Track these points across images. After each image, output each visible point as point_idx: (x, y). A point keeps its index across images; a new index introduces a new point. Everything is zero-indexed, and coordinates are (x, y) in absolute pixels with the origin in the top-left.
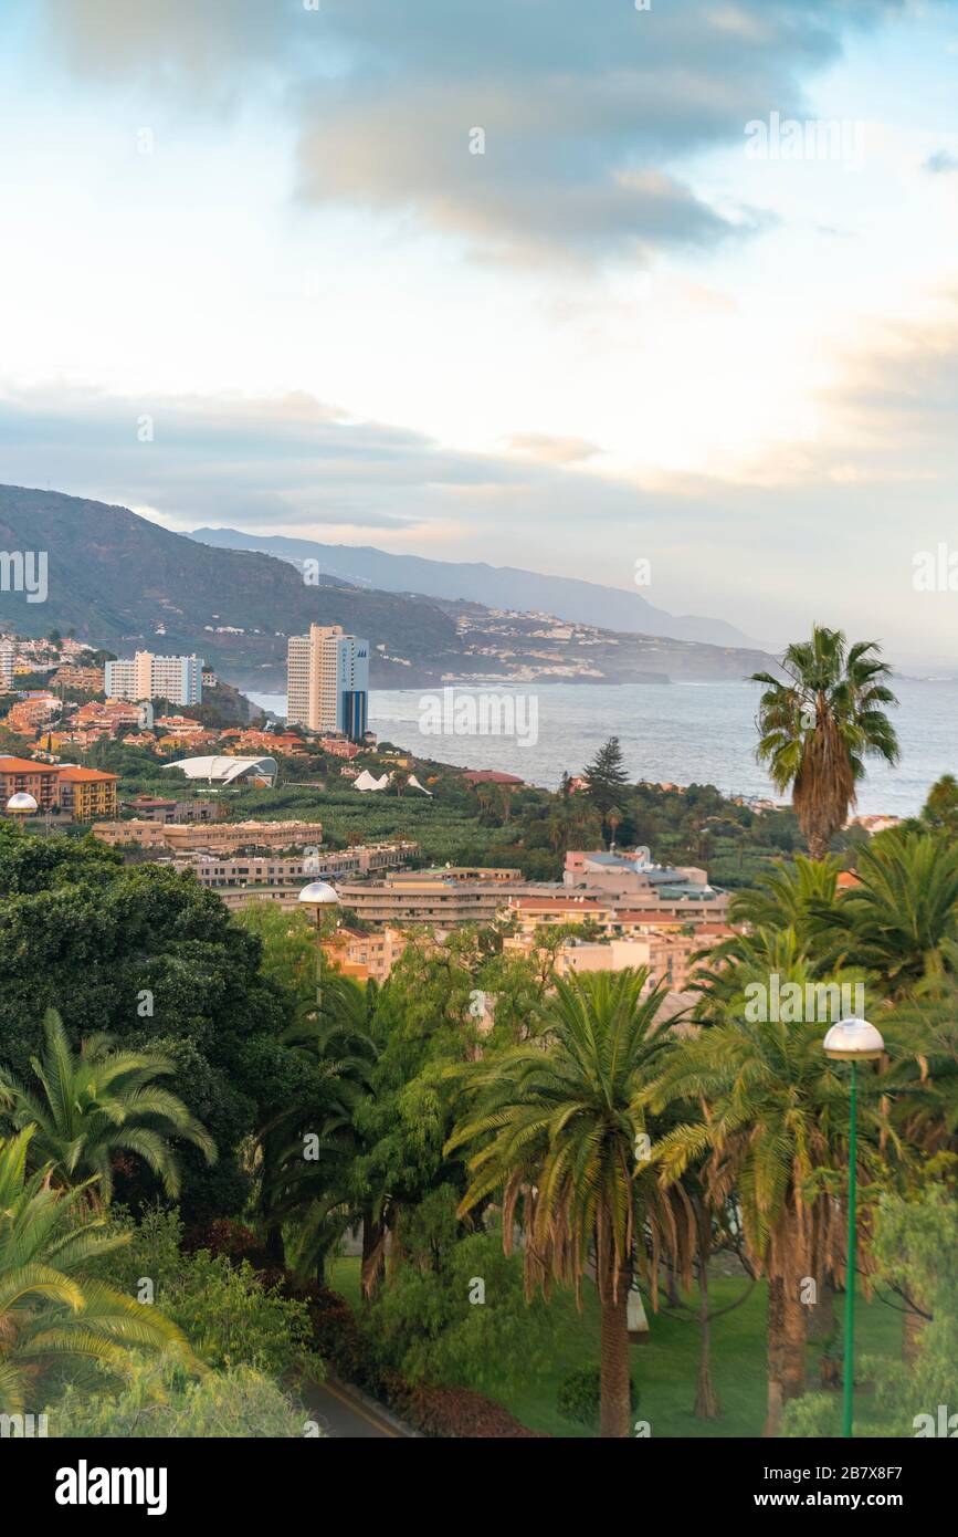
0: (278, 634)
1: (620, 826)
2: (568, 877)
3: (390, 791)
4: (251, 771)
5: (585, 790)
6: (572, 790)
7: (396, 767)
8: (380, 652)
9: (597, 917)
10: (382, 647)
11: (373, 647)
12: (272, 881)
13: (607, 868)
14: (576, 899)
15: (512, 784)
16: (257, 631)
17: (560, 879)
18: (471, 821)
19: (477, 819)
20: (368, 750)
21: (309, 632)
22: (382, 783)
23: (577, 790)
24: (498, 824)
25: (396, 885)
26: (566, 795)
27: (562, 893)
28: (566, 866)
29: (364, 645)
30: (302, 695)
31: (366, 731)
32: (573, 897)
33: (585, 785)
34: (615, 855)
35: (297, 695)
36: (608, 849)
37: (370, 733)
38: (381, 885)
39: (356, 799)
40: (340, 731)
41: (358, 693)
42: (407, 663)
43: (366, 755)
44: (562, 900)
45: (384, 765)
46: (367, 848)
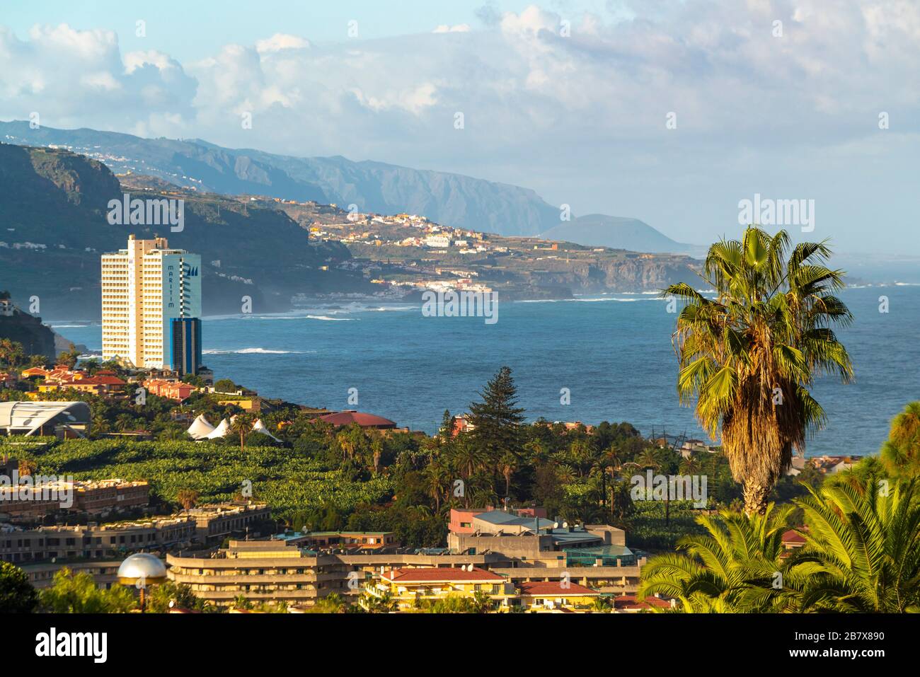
0: (88, 249)
1: (515, 477)
2: (454, 543)
3: (232, 439)
4: (59, 418)
5: (471, 433)
6: (455, 433)
7: (237, 410)
8: (215, 268)
9: (490, 589)
10: (218, 263)
11: (205, 263)
12: (89, 553)
13: (501, 527)
14: (463, 568)
15: (381, 427)
16: (62, 246)
17: (443, 544)
18: (331, 475)
19: (339, 472)
20: (202, 390)
21: (126, 247)
22: (221, 430)
23: (462, 433)
24: (366, 477)
25: (242, 555)
26: (448, 440)
27: (444, 560)
28: (450, 526)
29: (195, 261)
30: (120, 325)
31: (200, 366)
32: (460, 566)
33: (471, 427)
34: (511, 512)
35: (113, 324)
36: (502, 505)
37: (205, 368)
38: (223, 556)
39: (192, 450)
40: (170, 368)
41: (188, 321)
42: (249, 281)
43: (201, 396)
44: (446, 569)
45: (222, 409)
46: (205, 510)
